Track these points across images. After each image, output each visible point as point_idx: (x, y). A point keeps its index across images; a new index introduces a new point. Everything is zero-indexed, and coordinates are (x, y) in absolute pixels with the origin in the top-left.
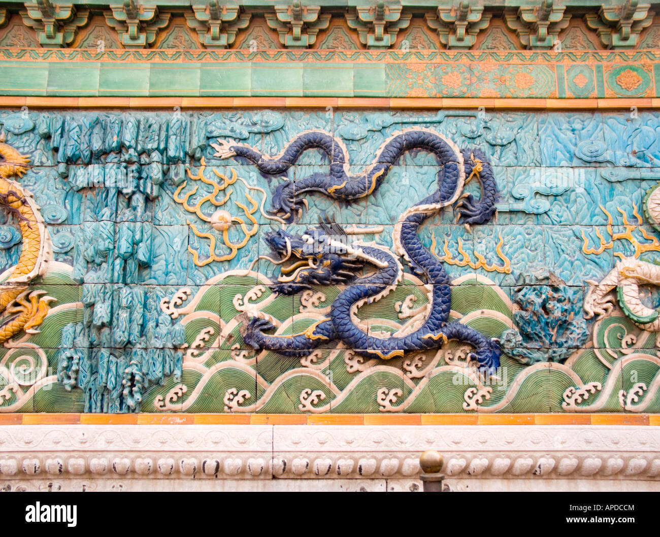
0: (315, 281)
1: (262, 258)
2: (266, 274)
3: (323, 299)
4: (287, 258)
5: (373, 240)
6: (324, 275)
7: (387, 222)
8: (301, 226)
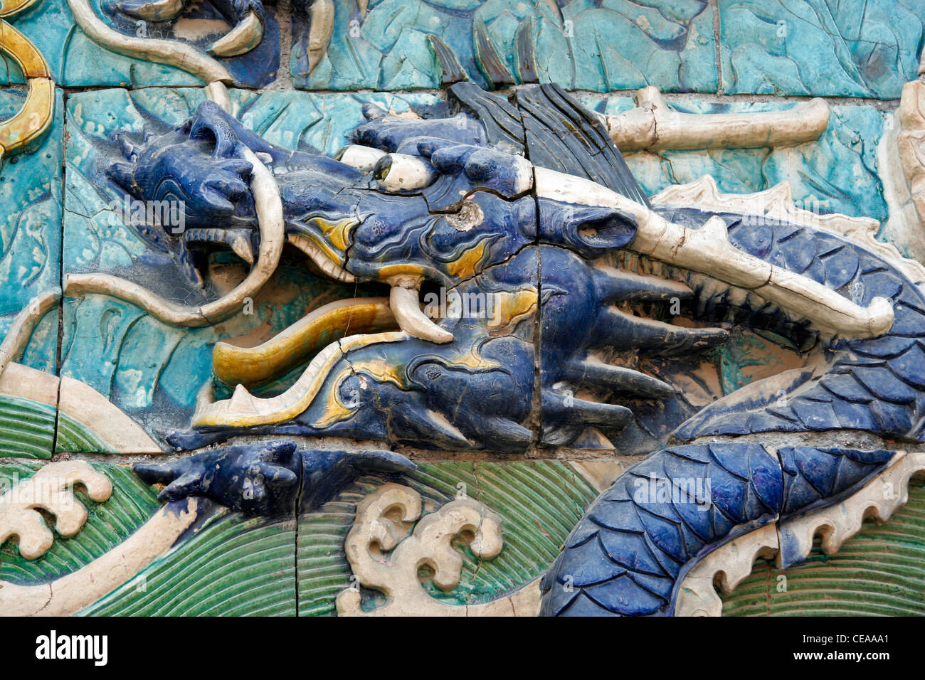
0: (437, 420)
1: (82, 291)
2: (114, 391)
3: (486, 543)
4: (254, 281)
5: (763, 183)
6: (497, 382)
7: (844, 82)
8: (326, 103)
